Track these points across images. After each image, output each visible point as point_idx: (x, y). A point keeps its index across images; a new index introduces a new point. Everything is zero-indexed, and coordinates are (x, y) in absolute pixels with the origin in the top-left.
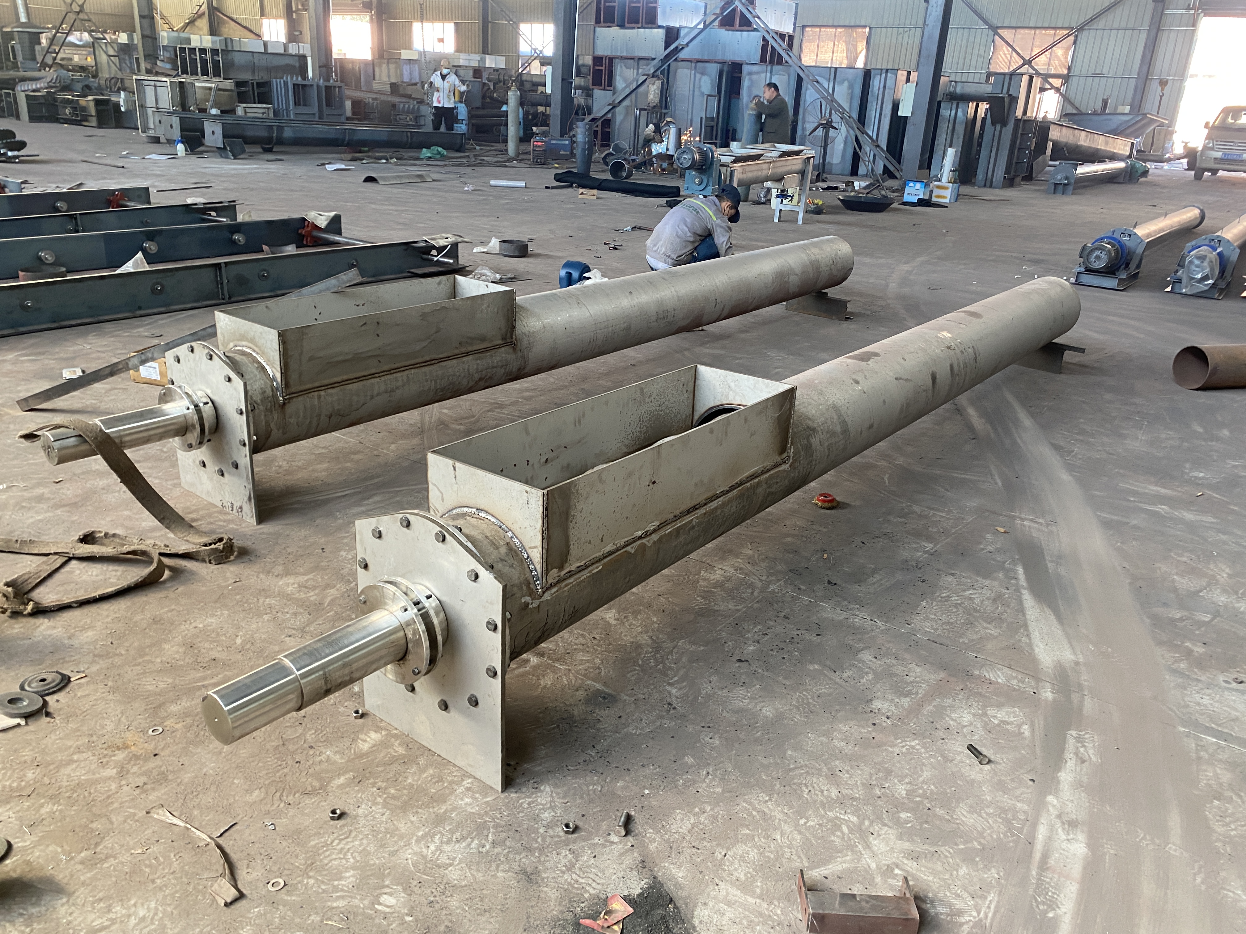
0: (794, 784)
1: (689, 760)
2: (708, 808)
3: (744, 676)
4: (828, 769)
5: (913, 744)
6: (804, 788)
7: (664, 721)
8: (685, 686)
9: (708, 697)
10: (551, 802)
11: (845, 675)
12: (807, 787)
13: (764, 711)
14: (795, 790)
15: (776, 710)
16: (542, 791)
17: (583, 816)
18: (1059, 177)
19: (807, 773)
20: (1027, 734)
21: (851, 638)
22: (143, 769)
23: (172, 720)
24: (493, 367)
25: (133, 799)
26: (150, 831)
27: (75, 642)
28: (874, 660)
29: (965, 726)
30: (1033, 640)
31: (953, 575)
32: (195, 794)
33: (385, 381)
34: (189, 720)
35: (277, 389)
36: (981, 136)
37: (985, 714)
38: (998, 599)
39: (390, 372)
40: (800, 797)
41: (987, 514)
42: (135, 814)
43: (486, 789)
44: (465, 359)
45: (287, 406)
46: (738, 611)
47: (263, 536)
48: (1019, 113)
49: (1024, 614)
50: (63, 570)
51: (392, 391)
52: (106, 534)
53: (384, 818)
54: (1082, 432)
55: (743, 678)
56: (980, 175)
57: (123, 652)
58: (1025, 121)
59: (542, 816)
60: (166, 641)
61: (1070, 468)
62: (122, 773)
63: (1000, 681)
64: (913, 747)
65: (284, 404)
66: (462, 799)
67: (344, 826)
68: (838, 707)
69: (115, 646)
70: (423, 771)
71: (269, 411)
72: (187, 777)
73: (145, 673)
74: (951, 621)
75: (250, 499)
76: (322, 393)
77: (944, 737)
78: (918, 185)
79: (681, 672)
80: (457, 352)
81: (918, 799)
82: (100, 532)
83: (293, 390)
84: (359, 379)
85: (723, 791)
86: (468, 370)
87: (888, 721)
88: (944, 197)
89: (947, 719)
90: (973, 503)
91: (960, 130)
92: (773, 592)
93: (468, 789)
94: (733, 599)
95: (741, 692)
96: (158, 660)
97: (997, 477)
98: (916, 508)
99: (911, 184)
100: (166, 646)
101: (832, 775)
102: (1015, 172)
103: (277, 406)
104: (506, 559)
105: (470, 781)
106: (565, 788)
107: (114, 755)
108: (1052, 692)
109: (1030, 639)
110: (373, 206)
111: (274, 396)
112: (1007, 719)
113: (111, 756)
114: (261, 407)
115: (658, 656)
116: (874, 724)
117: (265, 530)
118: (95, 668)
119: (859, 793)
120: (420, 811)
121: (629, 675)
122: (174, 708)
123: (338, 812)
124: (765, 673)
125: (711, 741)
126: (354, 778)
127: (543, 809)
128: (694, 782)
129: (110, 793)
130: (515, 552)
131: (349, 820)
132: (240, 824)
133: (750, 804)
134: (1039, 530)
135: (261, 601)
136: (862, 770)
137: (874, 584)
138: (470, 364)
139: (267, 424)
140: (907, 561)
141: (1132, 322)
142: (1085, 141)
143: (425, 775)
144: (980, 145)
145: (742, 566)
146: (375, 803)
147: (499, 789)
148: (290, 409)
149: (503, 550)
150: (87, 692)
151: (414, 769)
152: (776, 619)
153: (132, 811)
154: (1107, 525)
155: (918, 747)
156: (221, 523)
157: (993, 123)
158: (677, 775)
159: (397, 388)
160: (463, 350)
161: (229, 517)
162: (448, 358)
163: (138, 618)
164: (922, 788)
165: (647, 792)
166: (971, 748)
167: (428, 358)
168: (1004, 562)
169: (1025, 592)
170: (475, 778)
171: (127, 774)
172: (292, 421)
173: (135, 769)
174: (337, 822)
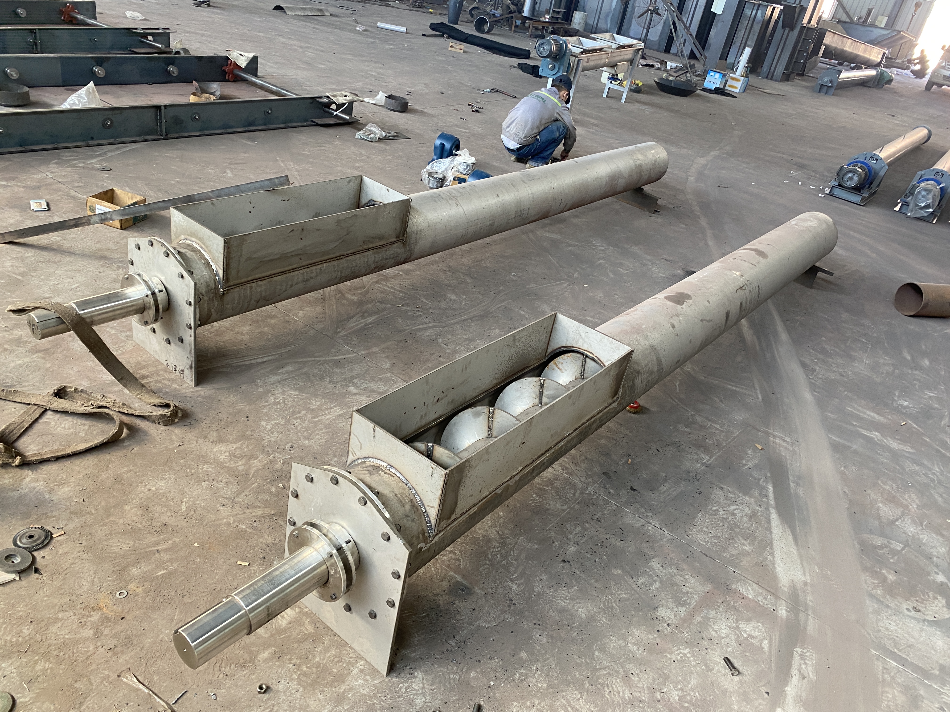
0: (599, 684)
1: (524, 655)
2: (537, 702)
3: (566, 577)
4: (624, 671)
5: (685, 652)
6: (606, 688)
7: (507, 616)
8: (522, 584)
9: (539, 595)
10: (422, 688)
11: (640, 582)
12: (608, 687)
13: (579, 612)
14: (599, 689)
15: (589, 612)
16: (415, 677)
17: (446, 703)
18: (825, 80)
19: (609, 673)
20: (766, 649)
21: (645, 545)
22: (113, 631)
23: (134, 584)
24: (387, 259)
25: (107, 661)
26: (121, 694)
27: (55, 498)
28: (661, 568)
29: (723, 638)
30: (776, 559)
31: (722, 488)
32: (154, 659)
33: (303, 274)
34: (147, 585)
35: (219, 282)
36: (772, 35)
37: (737, 628)
38: (753, 516)
39: (307, 266)
40: (603, 696)
41: (749, 429)
42: (109, 677)
43: (374, 671)
44: (366, 254)
45: (225, 295)
46: (564, 510)
47: (200, 399)
48: (805, 21)
49: (771, 533)
50: (41, 421)
51: (308, 280)
52: (76, 389)
53: (298, 695)
54: (824, 351)
55: (566, 579)
56: (765, 68)
57: (93, 511)
58: (809, 28)
59: (416, 701)
60: (126, 502)
61: (813, 387)
62: (98, 635)
63: (750, 596)
64: (685, 655)
65: (224, 294)
66: (356, 680)
67: (268, 699)
68: (633, 613)
69: (86, 503)
70: (326, 650)
71: (211, 300)
72: (147, 642)
73: (111, 534)
74: (719, 535)
75: (191, 367)
76: (254, 285)
77: (708, 647)
78: (717, 75)
79: (520, 569)
80: (361, 248)
81: (686, 705)
82: (71, 387)
83: (232, 283)
84: (282, 273)
85: (548, 686)
86: (367, 262)
87: (669, 629)
88: (736, 88)
89: (711, 630)
90: (739, 416)
91: (757, 28)
92: (589, 494)
93: (361, 671)
94: (560, 498)
95: (563, 592)
96: (121, 521)
97: (758, 392)
98: (699, 419)
99: (712, 74)
100: (127, 507)
101: (626, 677)
102: (792, 69)
103: (218, 296)
104: (410, 514)
105: (362, 663)
106: (433, 676)
107: (91, 616)
108: (786, 610)
109: (774, 558)
110: (282, 40)
111: (216, 288)
112: (752, 633)
113: (88, 617)
114: (205, 298)
115: (503, 551)
116: (658, 631)
117: (202, 393)
118: (71, 526)
119: (645, 696)
120: (326, 689)
121: (481, 569)
122: (135, 571)
123: (264, 687)
124: (582, 575)
125: (540, 638)
126: (275, 653)
127: (417, 694)
128: (527, 676)
129: (89, 654)
130: (417, 507)
131: (272, 694)
132: (190, 692)
133: (567, 700)
134: (786, 448)
135: (200, 467)
136: (648, 674)
137: (664, 492)
138: (370, 257)
139: (209, 310)
140: (689, 472)
141: (867, 240)
142: (849, 48)
143: (329, 654)
144: (770, 43)
145: (567, 465)
146: (292, 680)
147: (385, 673)
148: (227, 298)
149: (408, 507)
150: (66, 550)
151: (320, 649)
152: (591, 521)
153: (106, 672)
154: (836, 448)
155: (689, 655)
156: (166, 382)
157: (784, 27)
158: (515, 669)
159: (312, 278)
160: (366, 247)
161: (172, 376)
162: (354, 254)
163: (103, 476)
164: (689, 694)
165: (492, 683)
166: (727, 660)
167: (338, 254)
168: (759, 480)
169: (772, 511)
170: (366, 661)
171: (102, 635)
172: (228, 306)
173: (106, 631)
174: (263, 695)
